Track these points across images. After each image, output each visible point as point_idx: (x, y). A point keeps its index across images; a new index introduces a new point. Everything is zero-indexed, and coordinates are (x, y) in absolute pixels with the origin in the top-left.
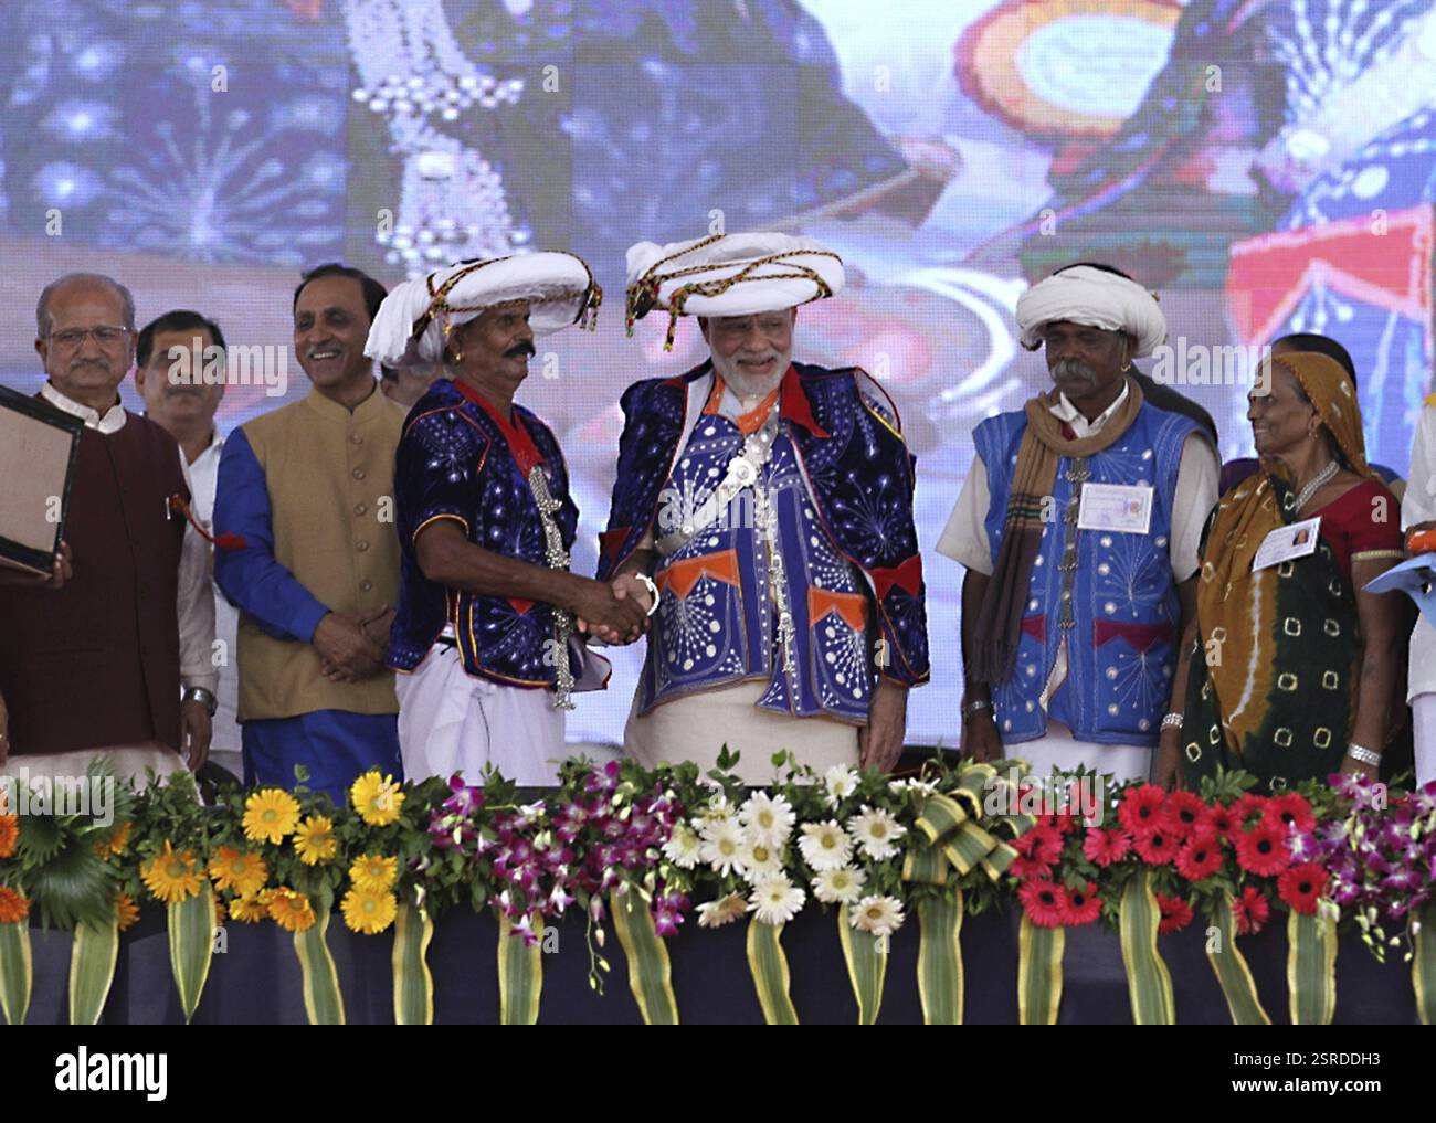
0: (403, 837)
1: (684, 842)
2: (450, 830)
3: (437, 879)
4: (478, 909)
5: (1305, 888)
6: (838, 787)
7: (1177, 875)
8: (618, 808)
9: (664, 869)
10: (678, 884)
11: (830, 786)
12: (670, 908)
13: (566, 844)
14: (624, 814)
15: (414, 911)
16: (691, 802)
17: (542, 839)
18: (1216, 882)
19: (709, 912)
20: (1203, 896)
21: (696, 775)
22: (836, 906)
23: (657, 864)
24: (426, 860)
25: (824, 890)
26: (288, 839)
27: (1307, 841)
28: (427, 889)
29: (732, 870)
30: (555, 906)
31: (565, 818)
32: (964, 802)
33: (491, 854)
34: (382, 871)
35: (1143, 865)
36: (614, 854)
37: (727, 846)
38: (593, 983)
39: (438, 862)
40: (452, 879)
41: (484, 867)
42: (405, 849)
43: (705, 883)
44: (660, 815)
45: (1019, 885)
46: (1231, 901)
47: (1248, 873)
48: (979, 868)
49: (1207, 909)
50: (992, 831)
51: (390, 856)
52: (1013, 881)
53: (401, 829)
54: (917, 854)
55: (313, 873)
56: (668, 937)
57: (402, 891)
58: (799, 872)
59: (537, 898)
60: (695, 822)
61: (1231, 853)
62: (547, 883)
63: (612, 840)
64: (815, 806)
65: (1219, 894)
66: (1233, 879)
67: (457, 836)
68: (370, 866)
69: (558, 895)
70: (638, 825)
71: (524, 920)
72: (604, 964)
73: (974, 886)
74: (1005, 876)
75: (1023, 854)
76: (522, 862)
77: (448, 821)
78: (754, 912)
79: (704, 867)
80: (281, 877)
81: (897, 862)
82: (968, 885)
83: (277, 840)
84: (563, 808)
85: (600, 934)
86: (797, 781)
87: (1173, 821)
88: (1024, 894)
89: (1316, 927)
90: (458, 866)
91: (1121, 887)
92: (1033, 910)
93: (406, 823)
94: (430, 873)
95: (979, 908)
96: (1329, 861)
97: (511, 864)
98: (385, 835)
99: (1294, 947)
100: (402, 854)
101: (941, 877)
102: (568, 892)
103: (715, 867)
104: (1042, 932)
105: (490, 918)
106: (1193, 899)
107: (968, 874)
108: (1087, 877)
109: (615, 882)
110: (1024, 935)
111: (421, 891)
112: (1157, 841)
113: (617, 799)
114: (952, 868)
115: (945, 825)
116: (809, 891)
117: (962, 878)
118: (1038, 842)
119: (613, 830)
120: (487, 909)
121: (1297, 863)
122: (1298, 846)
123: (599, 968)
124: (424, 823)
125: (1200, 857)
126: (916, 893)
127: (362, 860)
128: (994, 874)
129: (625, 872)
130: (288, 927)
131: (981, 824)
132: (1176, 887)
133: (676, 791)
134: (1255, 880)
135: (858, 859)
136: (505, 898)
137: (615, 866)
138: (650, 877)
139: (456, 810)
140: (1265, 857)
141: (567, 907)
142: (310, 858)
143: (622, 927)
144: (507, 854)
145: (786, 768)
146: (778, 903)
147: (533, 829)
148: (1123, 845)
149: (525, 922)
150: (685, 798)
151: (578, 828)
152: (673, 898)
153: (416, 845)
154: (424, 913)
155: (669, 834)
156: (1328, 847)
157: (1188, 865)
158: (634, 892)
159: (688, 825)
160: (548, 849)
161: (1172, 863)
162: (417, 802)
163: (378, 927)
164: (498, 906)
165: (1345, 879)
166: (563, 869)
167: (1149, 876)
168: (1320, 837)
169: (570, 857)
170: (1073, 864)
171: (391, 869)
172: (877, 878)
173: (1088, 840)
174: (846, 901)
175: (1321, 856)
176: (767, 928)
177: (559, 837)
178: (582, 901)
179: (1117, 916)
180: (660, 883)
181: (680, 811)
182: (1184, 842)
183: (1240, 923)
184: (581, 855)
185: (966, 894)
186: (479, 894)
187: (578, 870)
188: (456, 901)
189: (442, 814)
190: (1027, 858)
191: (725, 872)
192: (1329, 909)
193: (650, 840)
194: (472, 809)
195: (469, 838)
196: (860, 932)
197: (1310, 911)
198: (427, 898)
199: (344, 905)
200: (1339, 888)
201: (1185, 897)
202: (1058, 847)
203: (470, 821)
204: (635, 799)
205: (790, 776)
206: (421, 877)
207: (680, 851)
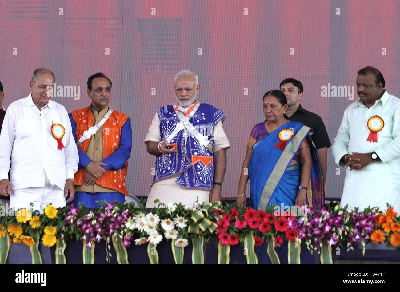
0: (58, 222)
1: (131, 223)
2: (70, 220)
3: (67, 232)
4: (78, 240)
5: (292, 235)
6: (171, 209)
7: (259, 232)
8: (114, 214)
9: (126, 230)
10: (129, 234)
11: (169, 209)
12: (127, 240)
13: (100, 223)
14: (115, 215)
15: (61, 241)
16: (133, 212)
17: (94, 222)
18: (270, 233)
19: (138, 241)
20: (266, 237)
21: (134, 205)
22: (171, 240)
23: (124, 229)
24: (64, 228)
25: (168, 236)
26: (28, 222)
27: (293, 223)
28: (64, 235)
29: (143, 230)
30: (97, 240)
31: (100, 217)
32: (204, 212)
33: (81, 226)
34: (52, 230)
35: (251, 229)
36: (113, 226)
37: (142, 224)
38: (107, 260)
39: (67, 228)
40: (71, 232)
41: (79, 229)
42: (58, 225)
43: (136, 233)
44: (125, 216)
45: (218, 234)
46: (273, 238)
47: (278, 231)
48: (207, 230)
49: (267, 240)
50: (211, 220)
51: (54, 226)
52: (216, 233)
53: (57, 220)
54: (192, 226)
55: (35, 231)
56: (127, 247)
57: (58, 235)
58: (161, 231)
59: (93, 237)
60: (134, 218)
61: (273, 226)
62: (95, 233)
63: (112, 222)
64: (165, 213)
65: (270, 236)
66: (274, 232)
67: (72, 221)
68: (49, 229)
69: (98, 237)
70: (119, 218)
71: (89, 243)
72: (110, 255)
73: (207, 235)
74: (214, 232)
75: (219, 226)
76: (89, 228)
77: (69, 217)
78: (149, 241)
79: (136, 230)
80: (26, 232)
81: (186, 228)
82: (205, 234)
83: (25, 222)
84: (99, 214)
85: (109, 247)
86: (161, 207)
87: (258, 217)
88: (220, 236)
89: (295, 245)
90: (72, 229)
91: (245, 235)
92: (222, 241)
93: (58, 218)
94: (65, 231)
95: (208, 240)
96: (299, 228)
97: (86, 228)
98: (53, 221)
99: (289, 250)
100: (58, 226)
101: (198, 232)
102: (101, 236)
103: (139, 230)
104: (224, 247)
105: (81, 243)
106: (263, 238)
107: (205, 231)
108: (236, 232)
109: (113, 233)
110: (220, 247)
111: (63, 236)
112: (254, 223)
113: (113, 212)
114: (200, 230)
115: (198, 218)
116: (164, 236)
117: (203, 232)
118: (223, 223)
119: (113, 220)
120: (80, 240)
121: (290, 228)
122: (290, 224)
123: (109, 256)
124: (63, 218)
125: (265, 227)
126: (191, 236)
127: (47, 227)
128: (211, 231)
129: (116, 231)
130: (28, 245)
131: (208, 218)
132: (259, 234)
133: (129, 210)
134: (280, 233)
135: (176, 228)
136: (84, 237)
137: (113, 229)
138: (122, 232)
139: (71, 214)
140: (282, 227)
141: (101, 240)
142: (34, 227)
143: (115, 245)
144: (85, 226)
145: (158, 204)
146: (155, 239)
147: (92, 219)
148: (245, 224)
149: (90, 244)
150: (131, 211)
151: (103, 219)
152: (128, 237)
153: (61, 224)
154: (63, 241)
155: (127, 221)
156: (298, 224)
157: (262, 229)
158: (118, 236)
159: (132, 218)
160: (95, 224)
161: (258, 228)
162: (61, 213)
163: (52, 244)
164: (83, 240)
165: (303, 232)
166: (99, 230)
167: (252, 232)
168: (296, 221)
169: (101, 226)
170: (232, 229)
171: (55, 230)
172: (181, 233)
173: (236, 223)
174: (173, 238)
175: (296, 227)
176: (153, 245)
177: (98, 221)
178: (105, 238)
179: (244, 243)
180: (125, 234)
181: (129, 215)
182: (261, 223)
183: (276, 244)
184: (104, 226)
185: (204, 236)
186: (78, 236)
187: (103, 230)
188: (72, 238)
189: (68, 215)
190: (220, 227)
191: (142, 231)
192: (298, 240)
193: (121, 222)
194: (76, 214)
195: (75, 222)
196: (177, 247)
197: (293, 241)
198: (64, 237)
199: (43, 239)
200: (301, 235)
201: (261, 237)
202: (228, 224)
203: (75, 217)
204: (118, 211)
205: (159, 206)
206: (63, 232)
207: (130, 225)
